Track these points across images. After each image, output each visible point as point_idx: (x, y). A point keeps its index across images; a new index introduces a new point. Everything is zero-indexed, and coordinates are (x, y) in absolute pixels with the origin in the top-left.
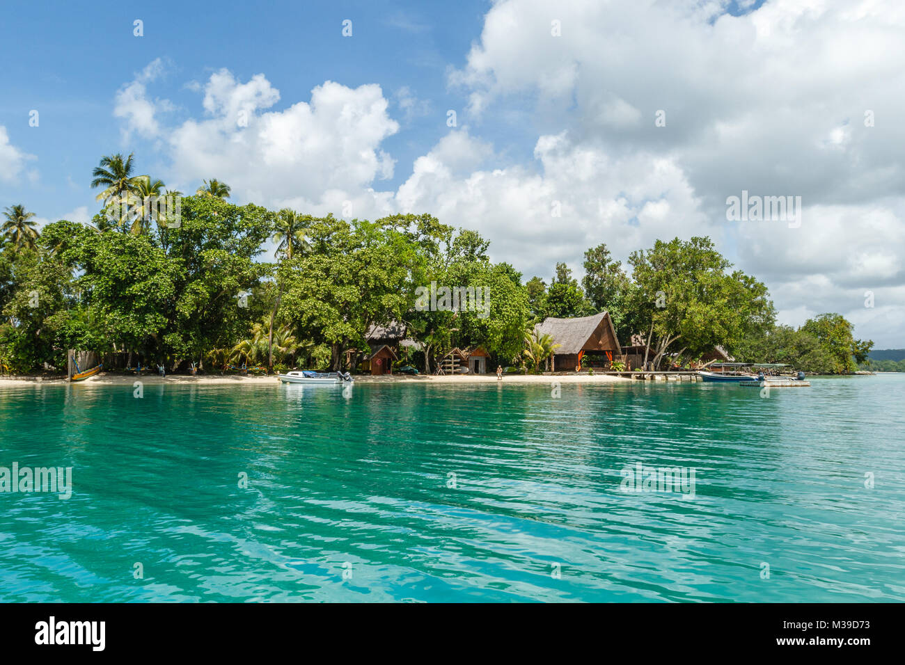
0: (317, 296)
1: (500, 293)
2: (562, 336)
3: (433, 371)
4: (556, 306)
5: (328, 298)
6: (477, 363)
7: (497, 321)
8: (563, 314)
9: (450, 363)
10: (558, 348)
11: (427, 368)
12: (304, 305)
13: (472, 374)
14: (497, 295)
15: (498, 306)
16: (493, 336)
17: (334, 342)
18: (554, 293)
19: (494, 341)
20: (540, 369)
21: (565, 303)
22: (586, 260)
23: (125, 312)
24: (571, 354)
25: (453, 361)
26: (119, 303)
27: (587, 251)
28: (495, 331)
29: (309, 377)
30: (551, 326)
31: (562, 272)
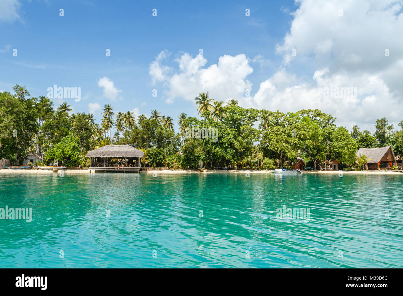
0: (282, 141)
1: (346, 139)
2: (369, 156)
3: (318, 169)
4: (364, 143)
5: (287, 142)
6: (335, 166)
7: (345, 150)
8: (367, 146)
9: (325, 166)
10: (369, 160)
11: (315, 168)
12: (278, 145)
13: (333, 170)
14: (345, 140)
15: (346, 143)
16: (344, 156)
17: (291, 158)
18: (363, 138)
19: (345, 158)
20: (362, 169)
21: (368, 142)
22: (376, 124)
23: (221, 148)
24: (375, 163)
25: (326, 165)
26: (218, 145)
27: (377, 120)
28: (345, 154)
29: (285, 171)
30: (363, 151)
31: (355, 129)
